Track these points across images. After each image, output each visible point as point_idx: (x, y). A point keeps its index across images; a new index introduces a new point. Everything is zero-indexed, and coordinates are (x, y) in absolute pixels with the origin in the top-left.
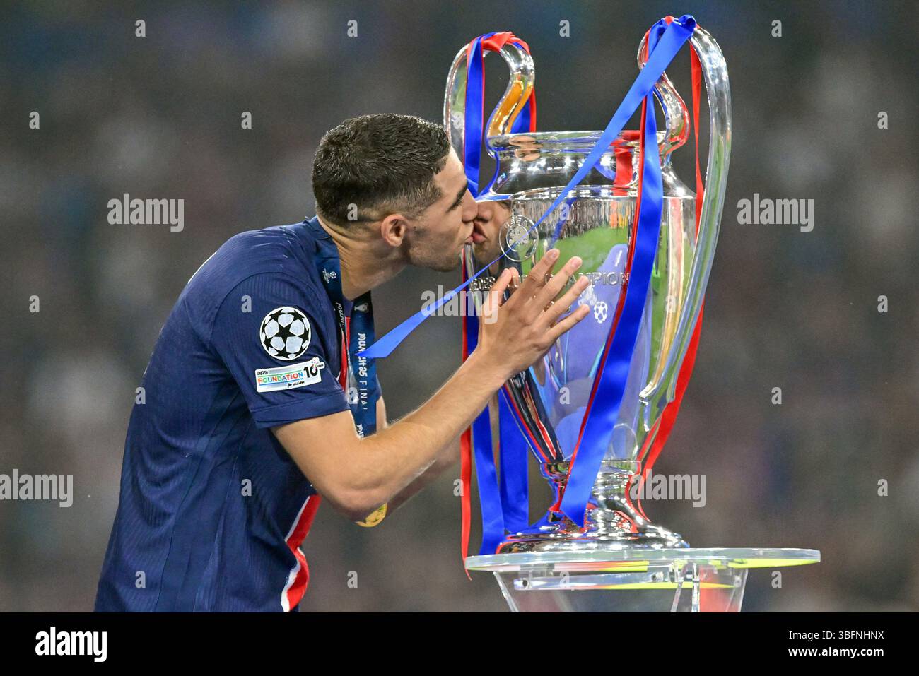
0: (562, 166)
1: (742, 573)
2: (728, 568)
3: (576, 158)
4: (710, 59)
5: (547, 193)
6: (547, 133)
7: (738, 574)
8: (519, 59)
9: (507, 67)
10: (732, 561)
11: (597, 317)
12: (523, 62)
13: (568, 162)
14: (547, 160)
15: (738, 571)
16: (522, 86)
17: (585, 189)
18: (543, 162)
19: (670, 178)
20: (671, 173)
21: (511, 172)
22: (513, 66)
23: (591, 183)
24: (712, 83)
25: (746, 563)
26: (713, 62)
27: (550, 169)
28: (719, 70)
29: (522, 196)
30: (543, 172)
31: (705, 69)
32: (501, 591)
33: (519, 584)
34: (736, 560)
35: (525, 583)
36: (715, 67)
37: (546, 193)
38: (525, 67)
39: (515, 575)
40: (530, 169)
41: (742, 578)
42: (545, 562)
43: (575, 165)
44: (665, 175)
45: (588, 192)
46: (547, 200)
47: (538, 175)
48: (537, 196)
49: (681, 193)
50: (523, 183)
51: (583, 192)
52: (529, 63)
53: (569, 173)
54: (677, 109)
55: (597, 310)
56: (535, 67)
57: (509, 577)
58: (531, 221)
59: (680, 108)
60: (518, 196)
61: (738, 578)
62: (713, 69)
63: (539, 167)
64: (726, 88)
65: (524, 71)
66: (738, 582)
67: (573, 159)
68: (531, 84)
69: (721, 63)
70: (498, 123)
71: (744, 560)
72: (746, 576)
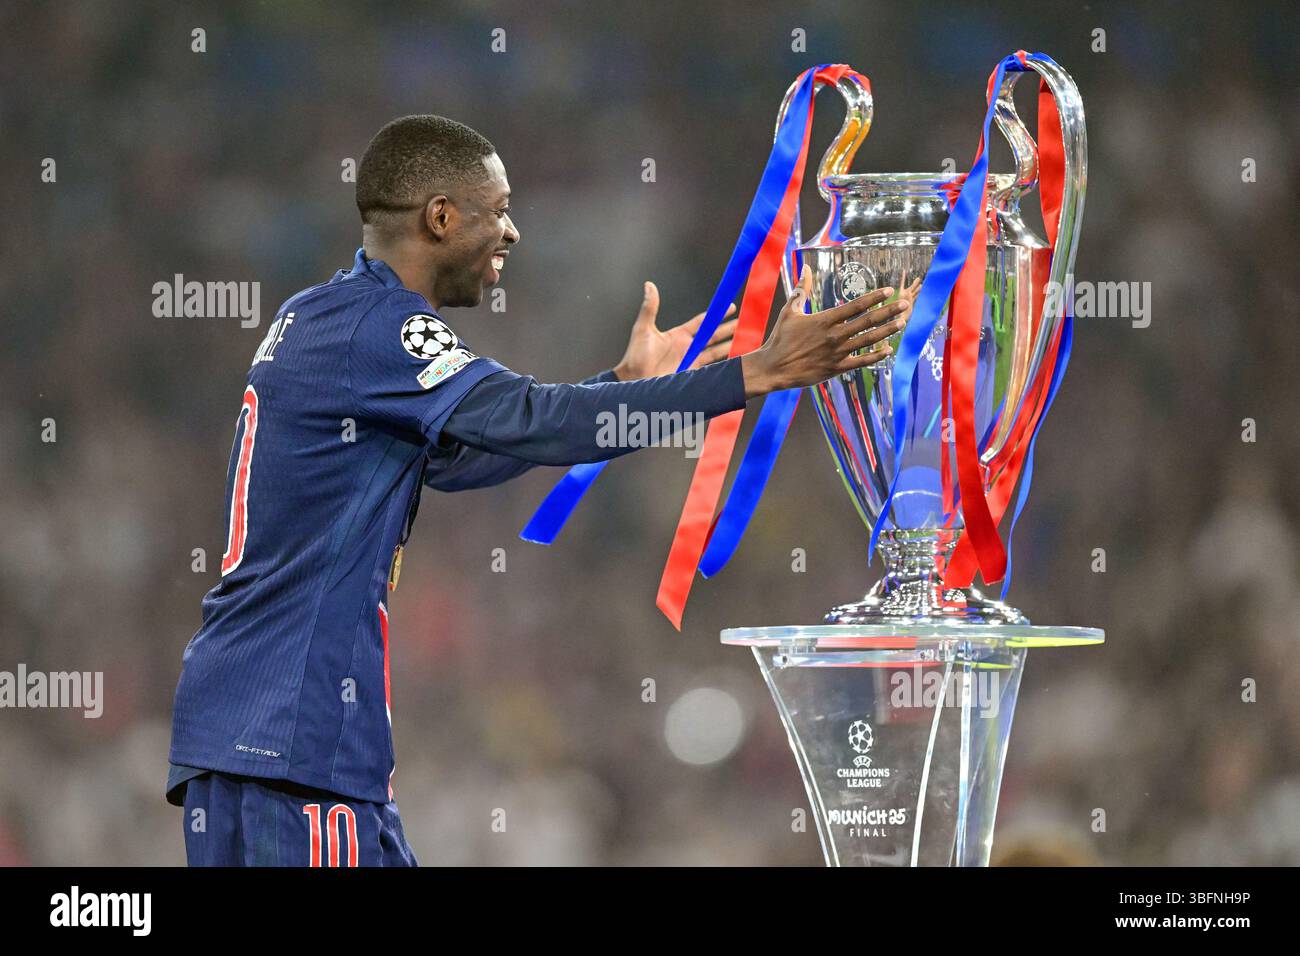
0: (902, 209)
1: (1020, 653)
2: (1005, 647)
3: (917, 202)
4: (1066, 97)
5: (885, 240)
6: (886, 174)
7: (1015, 653)
8: (856, 94)
9: (844, 103)
10: (1010, 640)
11: (934, 374)
12: (861, 96)
13: (908, 206)
14: (886, 204)
15: (1015, 651)
16: (860, 123)
17: (926, 235)
18: (881, 206)
19: (1018, 226)
20: (1019, 220)
21: (846, 216)
22: (851, 101)
23: (932, 230)
24: (1067, 123)
25: (1026, 641)
26: (1069, 100)
27: (888, 213)
28: (1074, 110)
29: (857, 242)
30: (880, 216)
31: (1060, 107)
32: (759, 668)
33: (778, 660)
34: (1014, 638)
35: (785, 659)
36: (1070, 106)
37: (883, 239)
38: (863, 103)
39: (774, 651)
40: (866, 213)
41: (1021, 658)
42: (806, 637)
43: (915, 209)
44: (1013, 222)
45: (929, 239)
46: (885, 246)
47: (875, 219)
48: (874, 242)
49: (1030, 242)
50: (859, 228)
51: (923, 239)
52: (867, 98)
53: (908, 218)
54: (1028, 150)
55: (935, 366)
56: (874, 102)
57: (769, 652)
58: (868, 269)
59: (1032, 150)
60: (852, 242)
61: (1016, 658)
62: (1069, 109)
63: (876, 210)
64: (1082, 129)
65: (862, 107)
66: (1016, 662)
67: (913, 202)
68: (869, 121)
69: (1078, 101)
70: (833, 162)
71: (1023, 639)
72: (1025, 656)
